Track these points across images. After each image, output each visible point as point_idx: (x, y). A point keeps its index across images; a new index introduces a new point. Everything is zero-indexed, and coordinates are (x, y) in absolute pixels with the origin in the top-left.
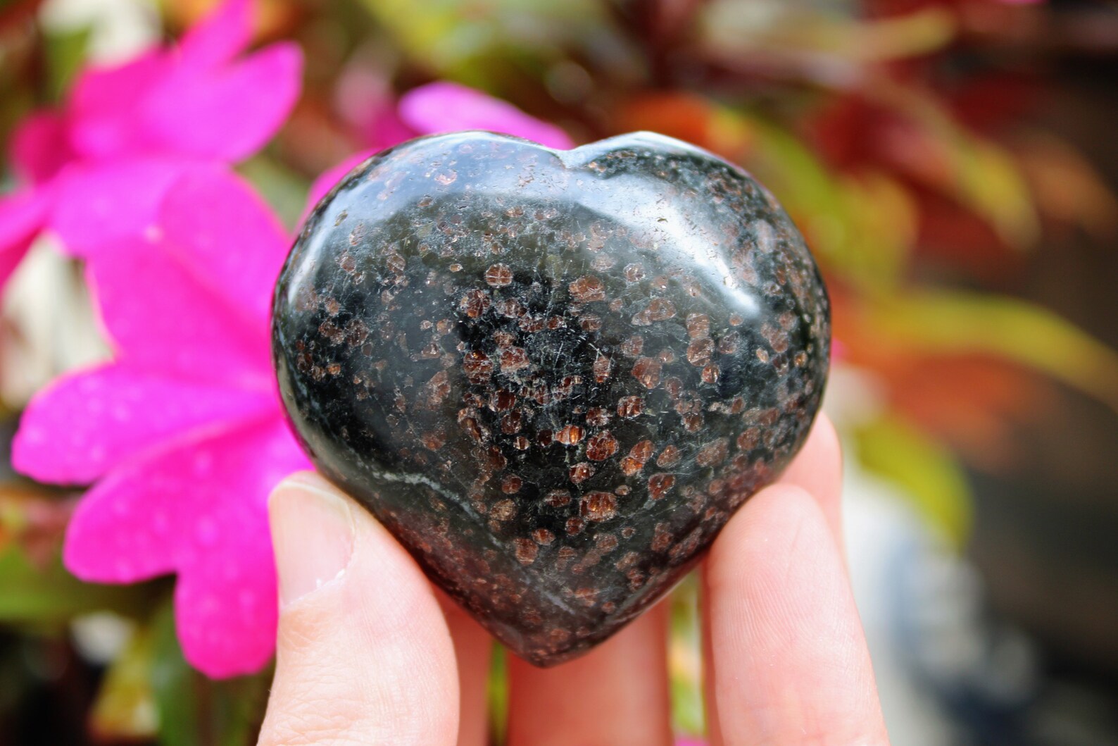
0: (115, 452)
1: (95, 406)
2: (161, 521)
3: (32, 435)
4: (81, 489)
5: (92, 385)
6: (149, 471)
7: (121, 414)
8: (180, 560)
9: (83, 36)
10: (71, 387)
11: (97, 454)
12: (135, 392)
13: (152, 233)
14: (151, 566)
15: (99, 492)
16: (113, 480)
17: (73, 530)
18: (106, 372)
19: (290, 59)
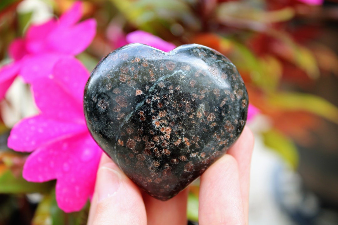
0: (39, 142)
1: (33, 128)
2: (52, 163)
3: (14, 137)
4: (29, 153)
5: (32, 122)
6: (49, 148)
7: (41, 131)
8: (58, 175)
9: (30, 15)
10: (25, 122)
11: (33, 143)
12: (45, 124)
13: (51, 77)
14: (49, 177)
15: (34, 154)
16: (38, 151)
17: (25, 166)
18: (36, 118)
19: (93, 23)
